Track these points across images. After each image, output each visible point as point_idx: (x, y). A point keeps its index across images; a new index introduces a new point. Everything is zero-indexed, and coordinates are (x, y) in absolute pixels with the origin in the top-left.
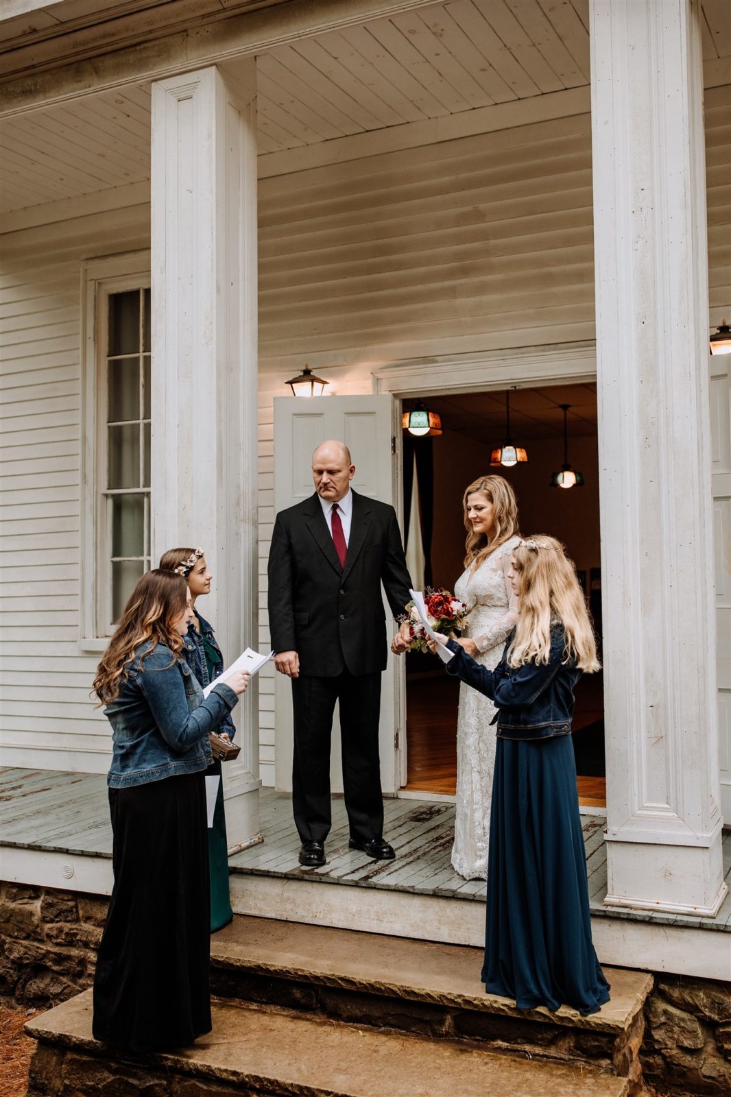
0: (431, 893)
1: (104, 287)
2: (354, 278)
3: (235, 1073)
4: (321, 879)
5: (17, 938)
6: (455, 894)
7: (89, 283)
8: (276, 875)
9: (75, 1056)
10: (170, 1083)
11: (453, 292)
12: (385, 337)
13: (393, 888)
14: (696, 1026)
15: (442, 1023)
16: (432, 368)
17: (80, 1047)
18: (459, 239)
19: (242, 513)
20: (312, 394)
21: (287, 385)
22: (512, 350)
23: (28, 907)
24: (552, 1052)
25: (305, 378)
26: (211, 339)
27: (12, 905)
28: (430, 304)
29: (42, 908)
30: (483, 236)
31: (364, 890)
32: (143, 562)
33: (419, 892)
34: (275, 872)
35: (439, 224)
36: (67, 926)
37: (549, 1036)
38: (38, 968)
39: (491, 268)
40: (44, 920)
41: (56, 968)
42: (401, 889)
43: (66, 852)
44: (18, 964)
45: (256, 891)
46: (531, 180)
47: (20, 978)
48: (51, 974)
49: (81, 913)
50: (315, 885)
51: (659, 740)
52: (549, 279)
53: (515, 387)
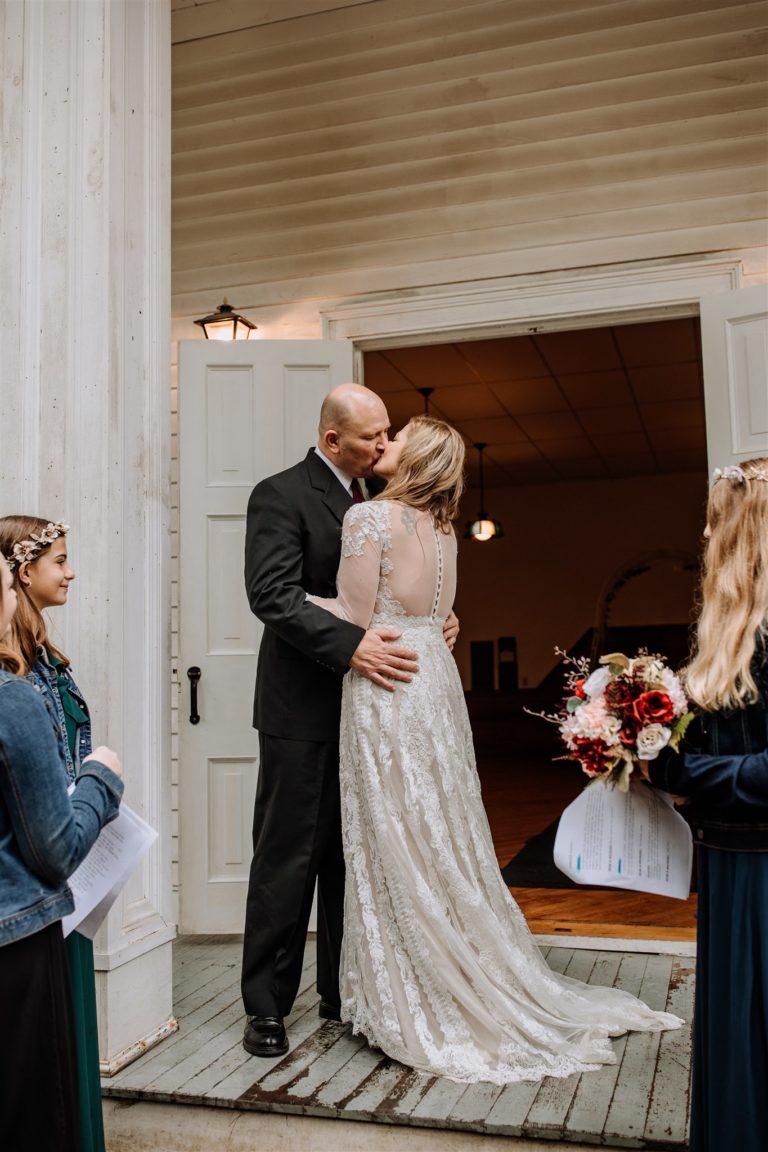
0: (518, 1134)
2: (293, 181)
4: (304, 1110)
6: (565, 1136)
8: (219, 1104)
11: (441, 197)
12: (340, 262)
13: (444, 1125)
16: (410, 304)
18: (451, 123)
19: (146, 480)
20: (234, 337)
21: (195, 325)
22: (531, 277)
25: (224, 315)
26: (101, 186)
28: (406, 215)
30: (486, 118)
31: (387, 1129)
33: (494, 1132)
34: (216, 1099)
35: (419, 104)
39: (496, 163)
42: (459, 1126)
45: (181, 1135)
46: (556, 39)
50: (293, 1121)
52: (583, 176)
53: (535, 329)
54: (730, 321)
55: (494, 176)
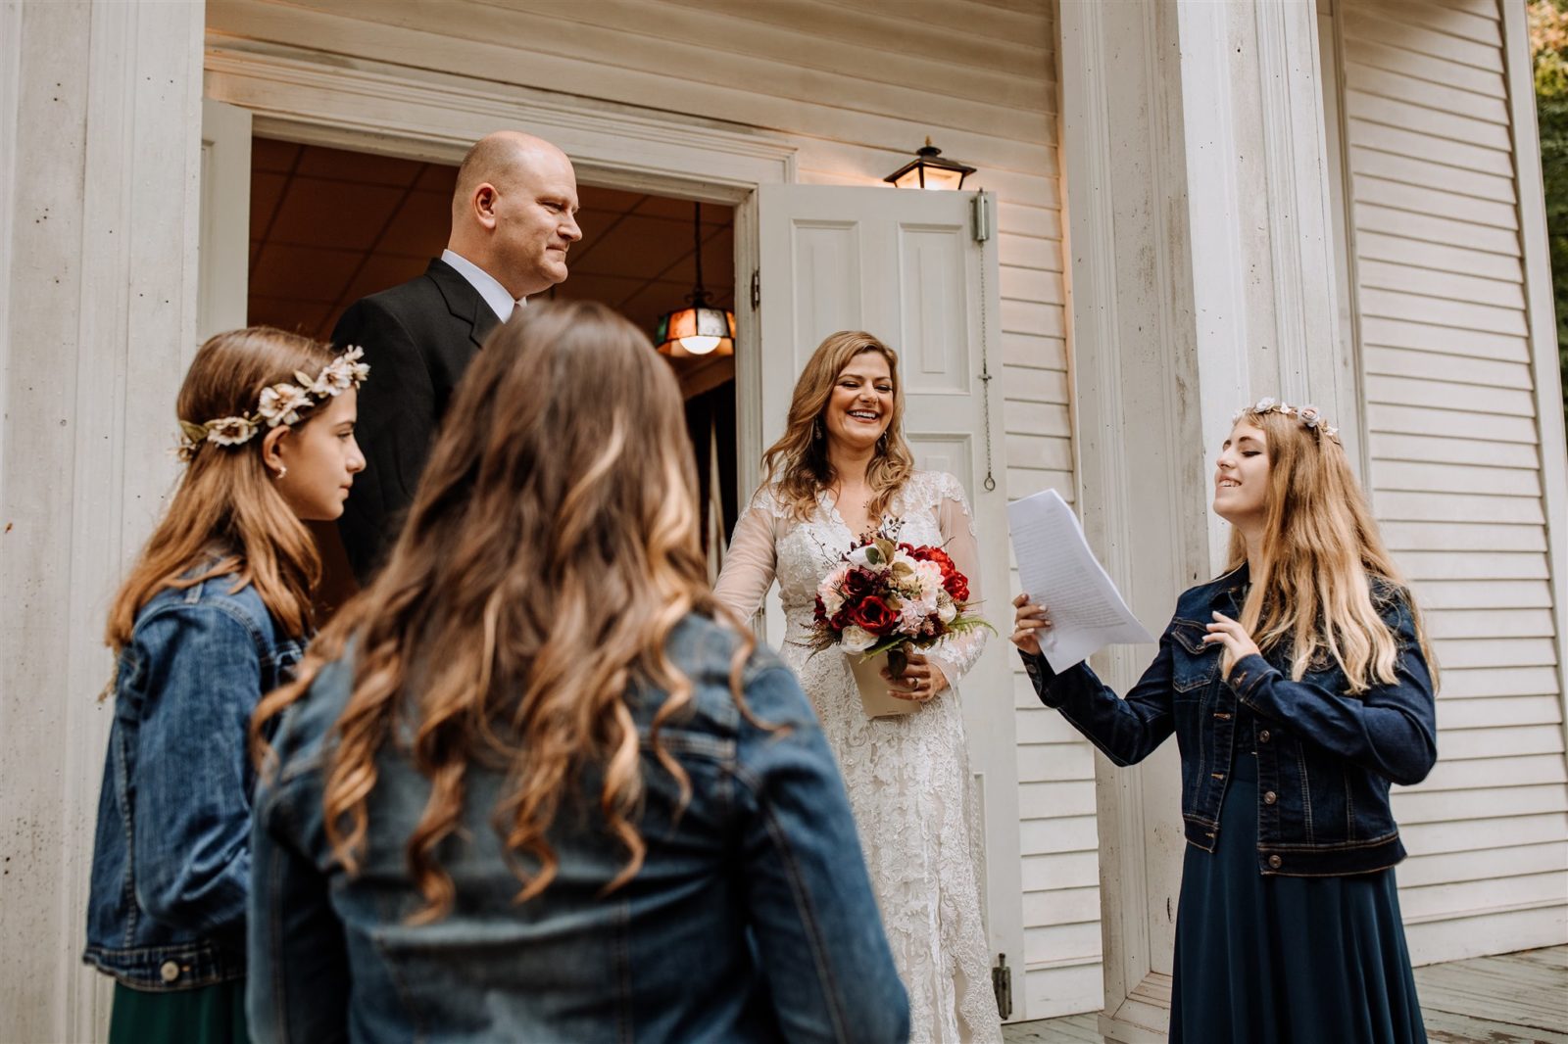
54: (796, 222)
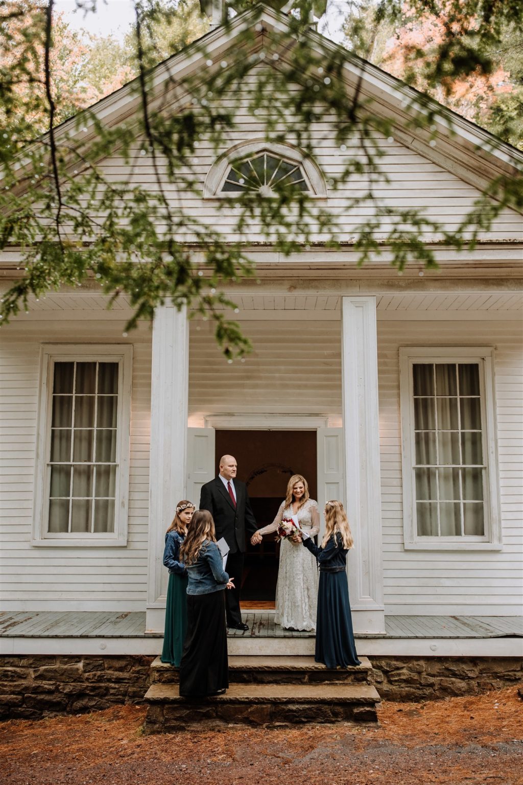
1: (52, 358)
3: (247, 698)
5: (68, 682)
7: (44, 355)
9: (170, 706)
10: (216, 708)
11: (243, 386)
12: (210, 402)
14: (381, 674)
15: (304, 678)
16: (233, 418)
17: (174, 701)
23: (75, 667)
24: (346, 682)
27: (66, 667)
28: (232, 390)
29: (84, 666)
30: (258, 364)
32: (69, 500)
36: (99, 673)
37: (345, 676)
38: (81, 695)
39: (260, 378)
40: (85, 672)
41: (92, 693)
43: (103, 637)
44: (69, 695)
47: (69, 702)
48: (88, 697)
49: (106, 666)
51: (367, 573)
53: (270, 430)
54: (325, 436)
55: (259, 382)
